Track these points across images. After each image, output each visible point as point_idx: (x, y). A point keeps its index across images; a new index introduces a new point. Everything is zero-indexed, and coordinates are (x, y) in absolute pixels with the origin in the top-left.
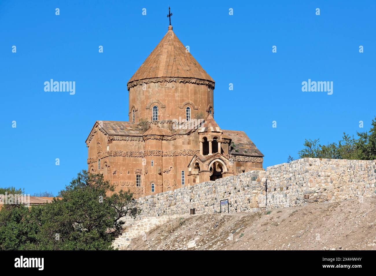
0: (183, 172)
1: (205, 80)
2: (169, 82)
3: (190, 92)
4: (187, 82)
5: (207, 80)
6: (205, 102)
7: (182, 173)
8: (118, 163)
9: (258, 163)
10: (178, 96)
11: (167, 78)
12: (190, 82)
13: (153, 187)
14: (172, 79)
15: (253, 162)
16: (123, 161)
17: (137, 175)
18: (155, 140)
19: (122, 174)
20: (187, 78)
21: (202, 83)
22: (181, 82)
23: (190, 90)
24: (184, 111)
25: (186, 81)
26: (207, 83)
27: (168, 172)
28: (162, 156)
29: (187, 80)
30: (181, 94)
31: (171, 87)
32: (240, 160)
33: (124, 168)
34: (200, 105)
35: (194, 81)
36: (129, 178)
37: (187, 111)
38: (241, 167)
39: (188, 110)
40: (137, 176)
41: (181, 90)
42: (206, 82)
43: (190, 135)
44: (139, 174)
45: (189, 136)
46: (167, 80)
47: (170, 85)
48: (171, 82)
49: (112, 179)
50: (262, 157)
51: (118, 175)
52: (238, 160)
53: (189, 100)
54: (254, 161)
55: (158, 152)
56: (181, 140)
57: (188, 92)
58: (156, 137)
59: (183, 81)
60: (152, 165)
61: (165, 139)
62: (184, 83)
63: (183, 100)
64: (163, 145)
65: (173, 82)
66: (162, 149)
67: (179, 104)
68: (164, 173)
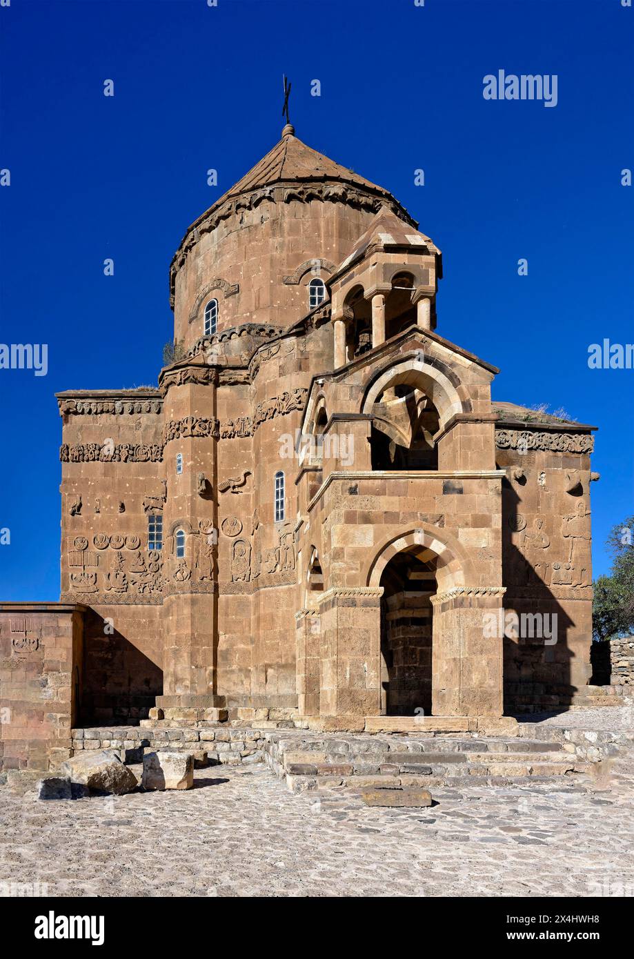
0: (280, 474)
2: (250, 209)
3: (322, 230)
4: (311, 197)
7: (278, 481)
8: (87, 479)
9: (574, 452)
10: (282, 245)
11: (244, 194)
12: (324, 195)
13: (181, 541)
14: (259, 193)
15: (556, 451)
16: (105, 474)
17: (150, 515)
18: (189, 384)
19: (99, 515)
20: (310, 181)
22: (291, 198)
23: (322, 224)
24: (303, 293)
25: (309, 191)
27: (236, 490)
28: (217, 437)
29: (313, 188)
30: (290, 238)
31: (256, 221)
32: (506, 444)
33: (109, 496)
35: (337, 189)
36: (125, 524)
37: (313, 291)
38: (512, 467)
39: (317, 287)
40: (151, 519)
41: (291, 224)
43: (308, 337)
44: (156, 511)
45: (302, 340)
46: (244, 202)
47: (253, 216)
48: (256, 205)
49: (68, 531)
50: (587, 433)
51: (88, 518)
52: (502, 445)
54: (558, 448)
55: (197, 425)
56: (275, 364)
57: (317, 228)
59: (296, 191)
60: (178, 470)
61: (226, 378)
62: (301, 200)
63: (298, 258)
64: (218, 401)
65: (264, 201)
66: (215, 414)
67: (285, 269)
68: (223, 491)
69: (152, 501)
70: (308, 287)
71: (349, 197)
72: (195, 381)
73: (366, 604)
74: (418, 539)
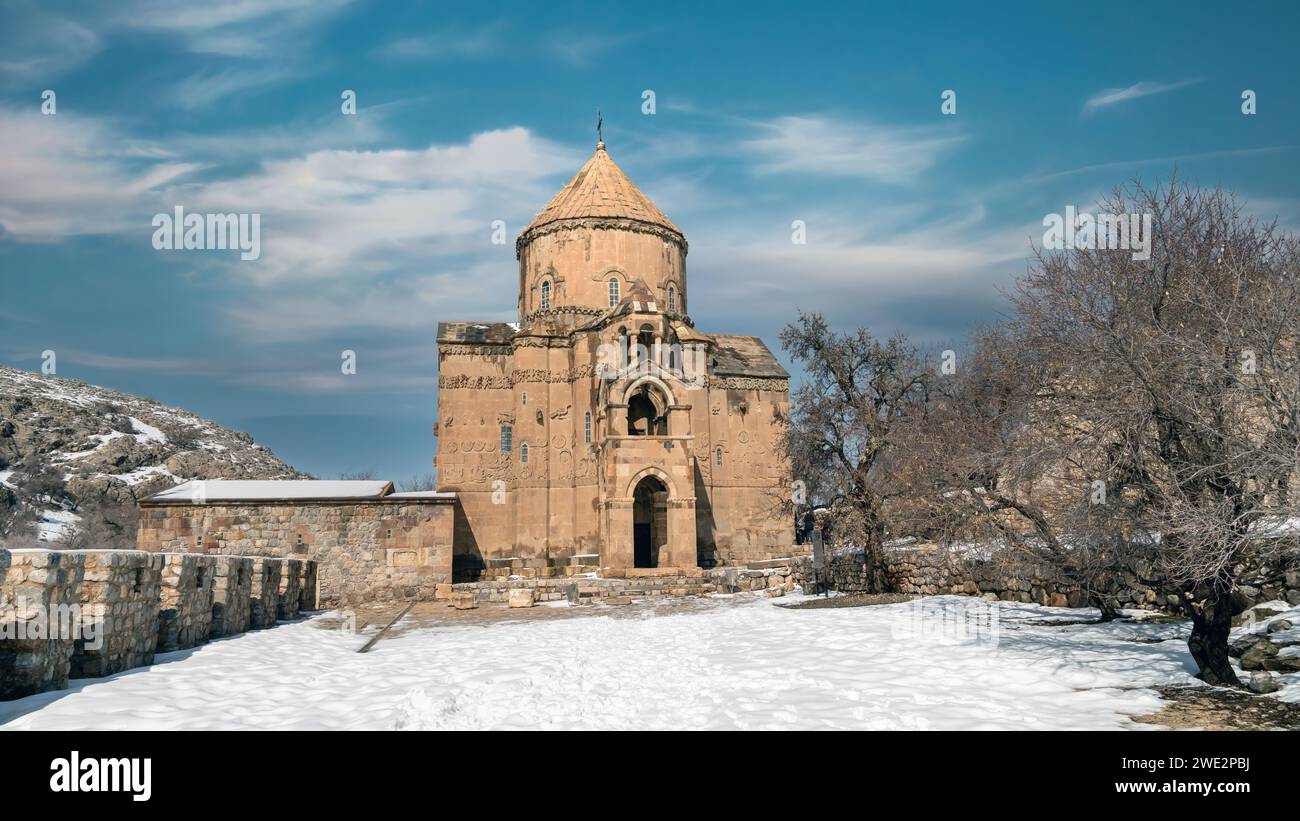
0: (588, 414)
1: (653, 224)
2: (570, 230)
3: (617, 248)
4: (609, 227)
5: (658, 225)
6: (656, 268)
7: (587, 418)
8: (457, 401)
9: (777, 391)
10: (591, 255)
11: (567, 221)
12: (618, 226)
13: (525, 451)
14: (577, 222)
15: (765, 390)
17: (502, 426)
18: (531, 348)
19: (466, 426)
20: (609, 218)
21: (647, 229)
22: (596, 227)
23: (616, 243)
24: (604, 287)
25: (608, 224)
26: (660, 230)
27: (562, 417)
28: (549, 382)
29: (610, 222)
31: (576, 238)
32: (734, 387)
33: (472, 413)
35: (624, 224)
36: (485, 434)
37: (611, 285)
38: (740, 401)
39: (614, 283)
40: (503, 429)
41: (597, 243)
44: (508, 424)
46: (567, 225)
47: (573, 235)
48: (575, 228)
49: (443, 438)
50: (785, 379)
53: (615, 263)
55: (536, 374)
57: (613, 246)
58: (533, 340)
59: (600, 224)
60: (524, 402)
61: (555, 344)
62: (603, 229)
63: (602, 264)
64: (550, 358)
65: (580, 228)
66: (548, 367)
67: (594, 271)
68: (553, 418)
69: (505, 417)
70: (608, 283)
71: (633, 228)
72: (535, 345)
73: (625, 507)
74: (652, 471)
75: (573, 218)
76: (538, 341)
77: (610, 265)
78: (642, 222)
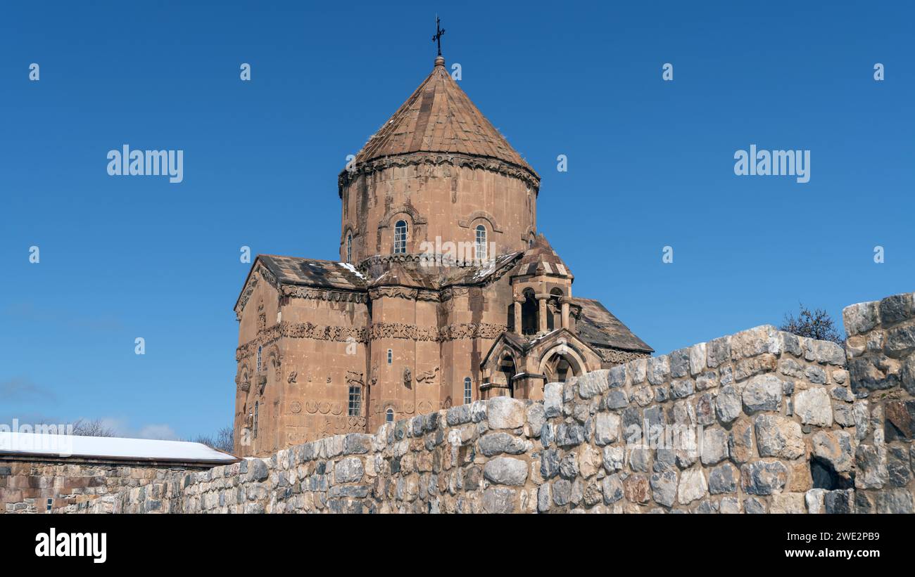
0: (468, 379)
1: (520, 167)
2: (435, 165)
3: (485, 190)
4: (478, 166)
5: (524, 168)
6: (520, 217)
7: (466, 384)
8: (302, 354)
10: (458, 197)
11: (432, 154)
12: (487, 166)
13: (390, 417)
14: (444, 157)
16: (317, 350)
17: (351, 386)
18: (398, 299)
19: (311, 384)
20: (479, 156)
21: (515, 172)
22: (465, 164)
23: (485, 186)
24: (472, 233)
25: (477, 163)
26: (526, 174)
27: (429, 380)
28: (416, 340)
29: (479, 161)
30: (465, 193)
31: (439, 175)
33: (318, 369)
34: (510, 225)
35: (494, 164)
36: (331, 393)
37: (478, 234)
39: (481, 231)
40: (351, 390)
41: (464, 184)
42: (522, 172)
43: (488, 287)
44: (356, 385)
46: (431, 159)
47: (437, 171)
48: (440, 164)
49: (286, 395)
50: (649, 353)
51: (302, 386)
53: (482, 209)
55: (404, 330)
56: (465, 300)
57: (481, 189)
58: (402, 290)
59: (467, 161)
60: (390, 361)
61: (423, 296)
62: (470, 168)
63: (469, 209)
64: (417, 312)
65: (446, 164)
66: (415, 322)
67: (461, 215)
68: (419, 381)
69: (353, 375)
70: (475, 231)
75: (439, 152)
76: (407, 292)
77: (477, 210)
78: (511, 164)
